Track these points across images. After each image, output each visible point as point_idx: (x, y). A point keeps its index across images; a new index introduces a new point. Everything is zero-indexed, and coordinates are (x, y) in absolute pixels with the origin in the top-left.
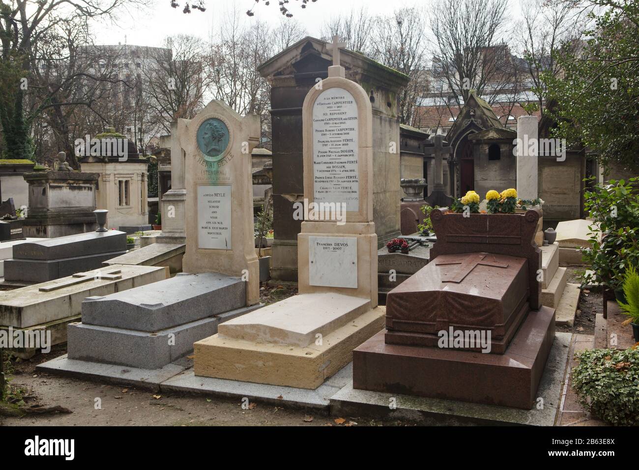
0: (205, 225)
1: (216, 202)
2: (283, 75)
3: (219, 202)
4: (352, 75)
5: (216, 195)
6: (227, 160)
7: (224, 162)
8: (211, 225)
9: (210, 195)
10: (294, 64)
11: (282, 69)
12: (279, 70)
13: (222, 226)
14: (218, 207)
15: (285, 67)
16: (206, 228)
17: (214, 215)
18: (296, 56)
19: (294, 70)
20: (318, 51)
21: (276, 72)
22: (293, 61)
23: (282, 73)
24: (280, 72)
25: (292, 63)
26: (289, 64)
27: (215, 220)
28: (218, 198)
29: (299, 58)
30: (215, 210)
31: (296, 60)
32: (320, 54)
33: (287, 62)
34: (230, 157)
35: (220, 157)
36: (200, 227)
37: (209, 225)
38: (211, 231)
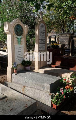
0: (17, 57)
1: (20, 50)
3: (21, 50)
5: (20, 48)
8: (19, 57)
9: (18, 48)
13: (22, 57)
16: (17, 58)
17: (20, 54)
27: (20, 55)
28: (20, 49)
30: (20, 52)
36: (16, 58)
37: (18, 57)
38: (19, 59)
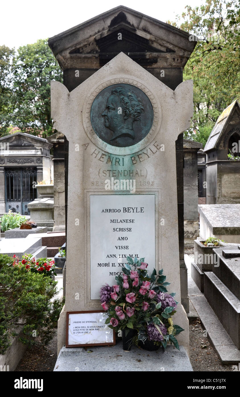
0: (104, 260)
1: (126, 221)
2: (81, 53)
3: (132, 221)
4: (176, 60)
5: (126, 210)
6: (149, 152)
7: (144, 157)
9: (114, 211)
10: (99, 40)
11: (82, 45)
12: (78, 47)
14: (130, 230)
15: (86, 43)
16: (106, 265)
17: (123, 243)
18: (103, 29)
19: (97, 48)
20: (133, 25)
21: (74, 48)
22: (98, 36)
23: (81, 51)
24: (79, 49)
25: (97, 38)
26: (92, 38)
28: (129, 216)
29: (106, 33)
30: (124, 234)
31: (101, 35)
32: (135, 30)
33: (91, 36)
34: (154, 149)
35: (136, 147)
37: (111, 261)
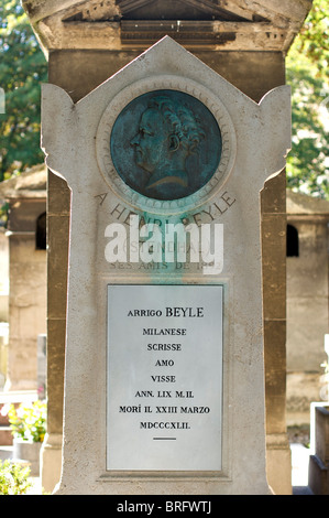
0: (131, 401)
1: (171, 332)
2: (85, 20)
3: (182, 332)
5: (171, 312)
6: (214, 210)
7: (204, 218)
8: (154, 402)
9: (150, 313)
11: (87, 5)
13: (190, 403)
14: (177, 348)
15: (95, 1)
16: (135, 409)
17: (166, 371)
19: (117, 11)
23: (85, 16)
28: (177, 322)
30: (167, 355)
34: (222, 205)
35: (191, 201)
36: (113, 407)
37: (144, 402)
38: (154, 417)
